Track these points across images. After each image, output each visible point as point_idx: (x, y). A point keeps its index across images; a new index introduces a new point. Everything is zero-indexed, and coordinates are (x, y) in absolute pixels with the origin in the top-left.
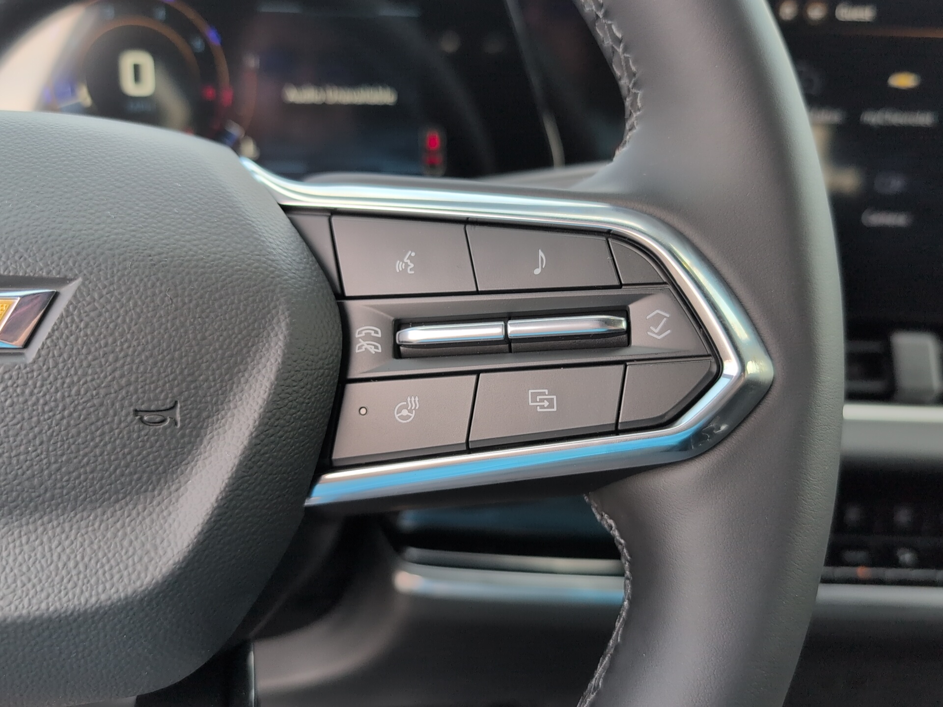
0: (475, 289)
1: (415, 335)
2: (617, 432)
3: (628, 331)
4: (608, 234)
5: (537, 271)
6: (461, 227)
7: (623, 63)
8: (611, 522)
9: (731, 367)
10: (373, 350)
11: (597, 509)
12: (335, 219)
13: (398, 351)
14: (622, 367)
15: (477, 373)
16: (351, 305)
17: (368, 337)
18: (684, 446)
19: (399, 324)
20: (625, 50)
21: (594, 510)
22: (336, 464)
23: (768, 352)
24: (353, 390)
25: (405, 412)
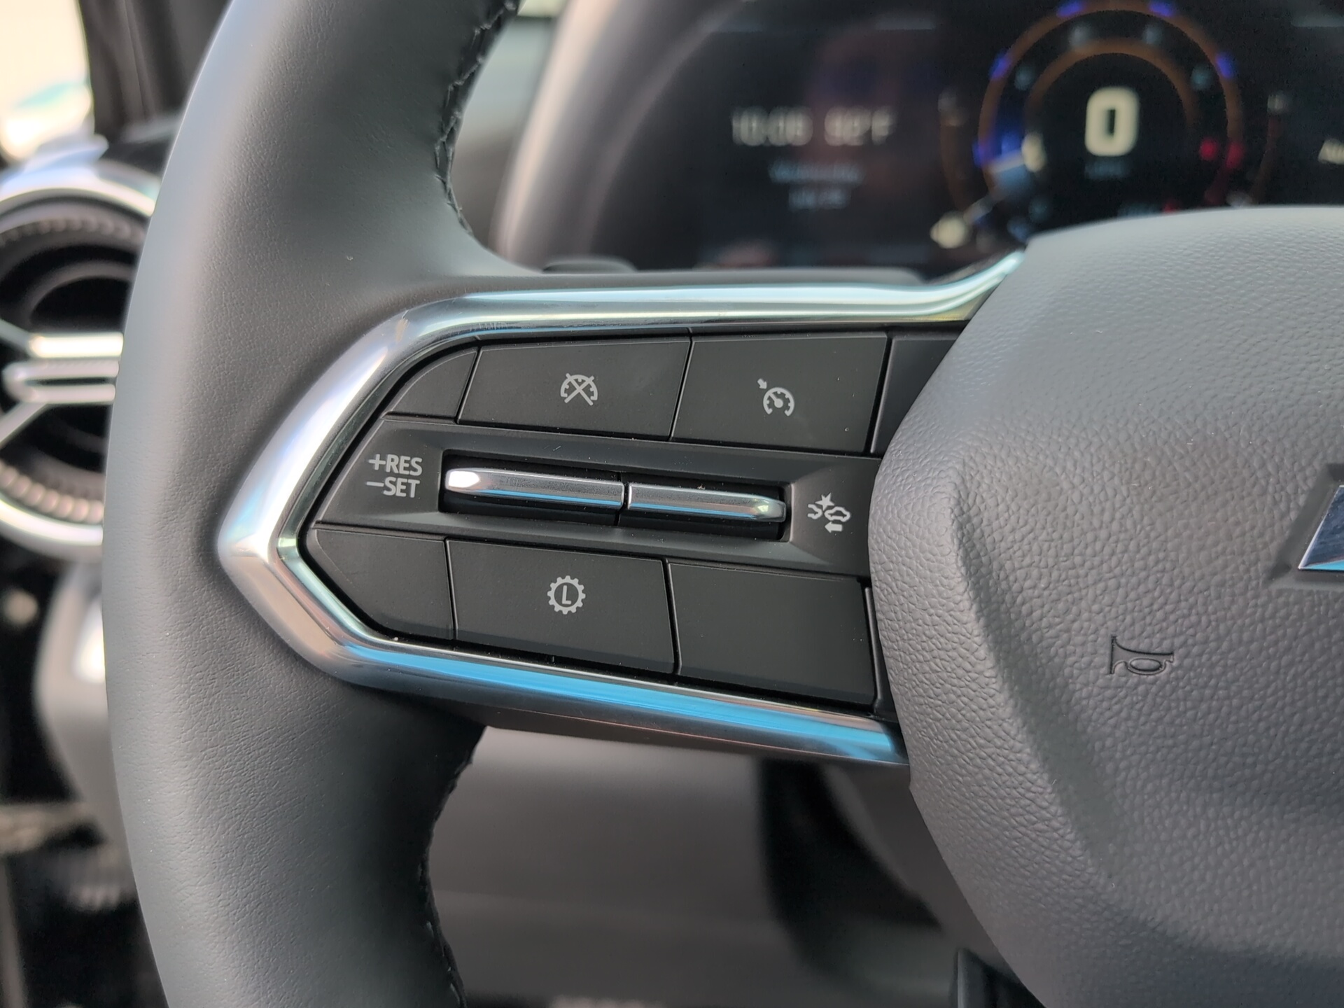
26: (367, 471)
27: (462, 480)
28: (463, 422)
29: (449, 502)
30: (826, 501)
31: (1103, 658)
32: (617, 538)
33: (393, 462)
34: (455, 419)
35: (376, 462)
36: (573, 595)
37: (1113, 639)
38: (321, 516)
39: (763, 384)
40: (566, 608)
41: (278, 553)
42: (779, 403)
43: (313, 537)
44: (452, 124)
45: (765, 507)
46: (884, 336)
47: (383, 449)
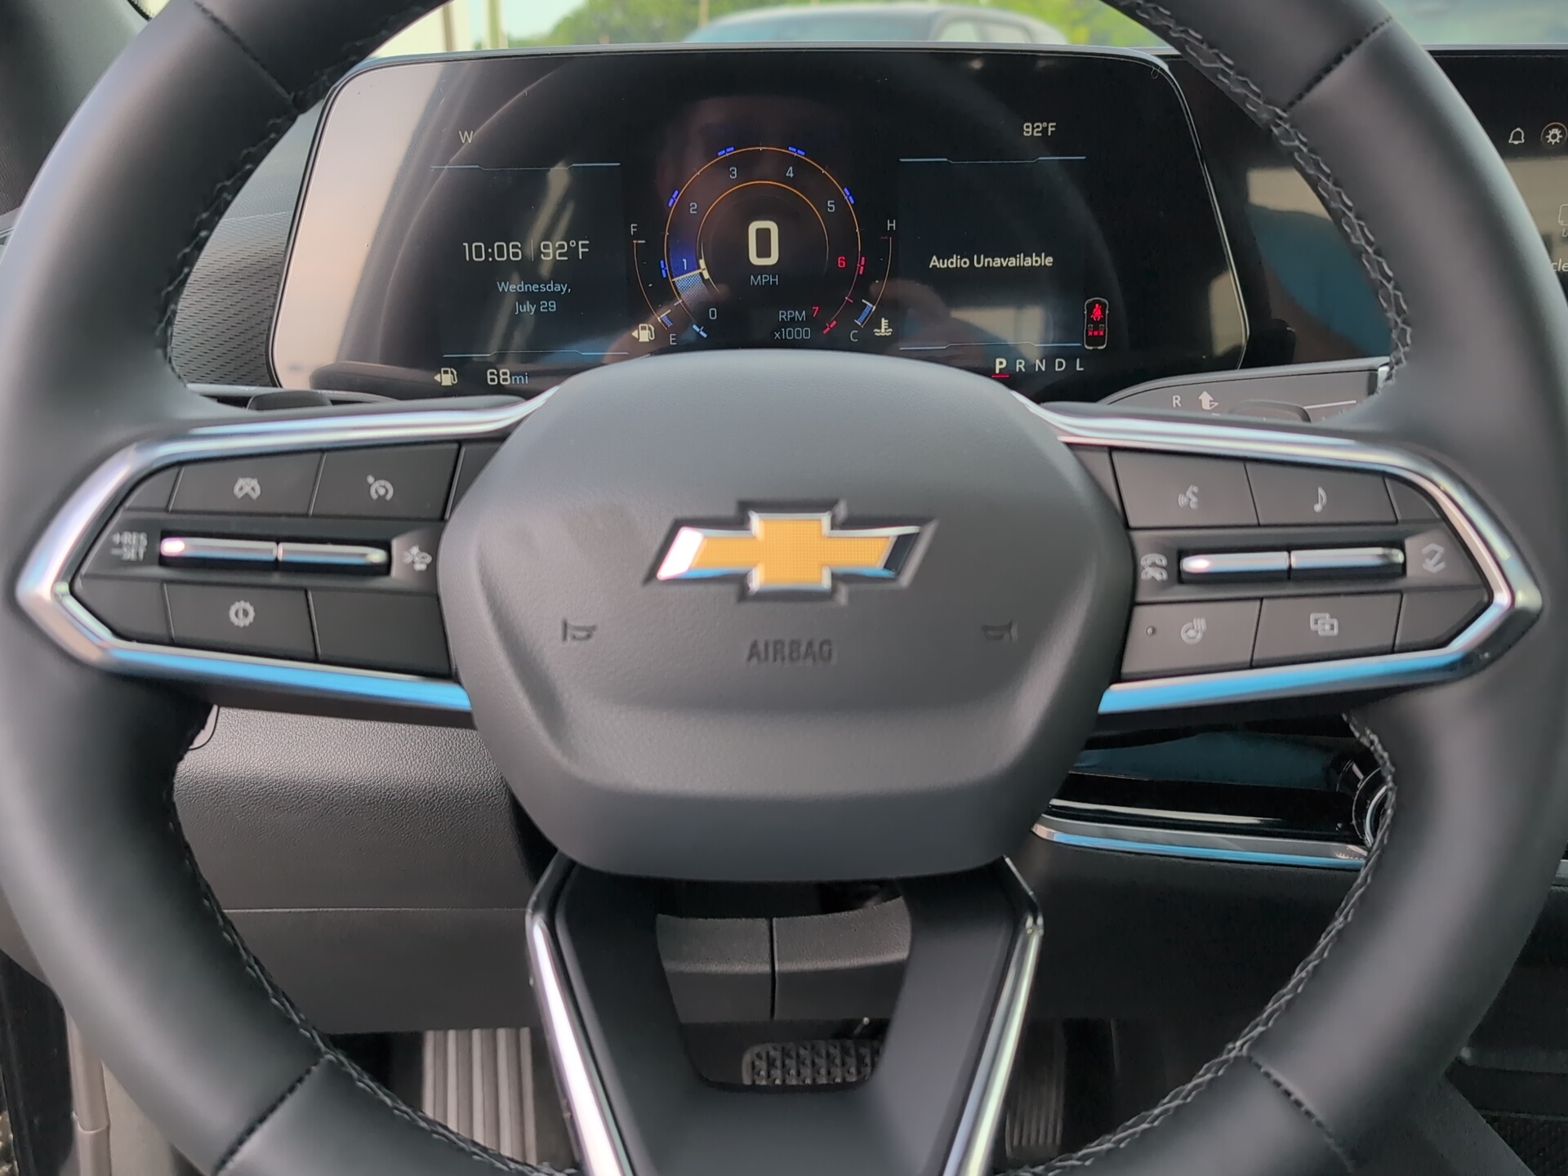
0: (1255, 522)
1: (1197, 564)
2: (1392, 652)
3: (1404, 565)
4: (1384, 475)
5: (1318, 508)
6: (1240, 465)
7: (1392, 300)
8: (1374, 738)
9: (1502, 598)
10: (1158, 577)
11: (1355, 726)
12: (1115, 456)
13: (1181, 578)
14: (1398, 597)
15: (1261, 599)
16: (1137, 536)
17: (1154, 565)
18: (1451, 667)
19: (1182, 554)
20: (1395, 288)
21: (1352, 728)
22: (1123, 677)
23: (1536, 583)
24: (1141, 613)
25: (1192, 633)
26: (110, 544)
27: (173, 547)
28: (174, 512)
29: (164, 561)
30: (415, 550)
31: (560, 632)
32: (276, 578)
33: (128, 538)
34: (166, 510)
35: (117, 538)
36: (246, 613)
37: (565, 625)
38: (83, 571)
39: (371, 479)
40: (242, 622)
41: (55, 594)
42: (382, 492)
43: (79, 585)
44: (169, 313)
45: (376, 556)
46: (455, 446)
47: (121, 529)
